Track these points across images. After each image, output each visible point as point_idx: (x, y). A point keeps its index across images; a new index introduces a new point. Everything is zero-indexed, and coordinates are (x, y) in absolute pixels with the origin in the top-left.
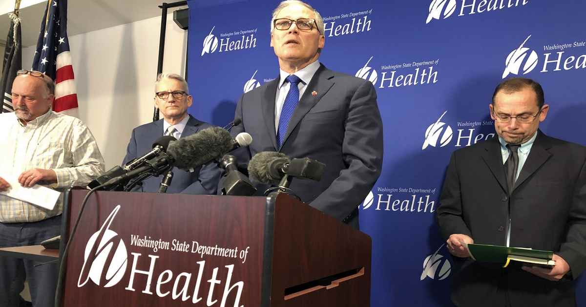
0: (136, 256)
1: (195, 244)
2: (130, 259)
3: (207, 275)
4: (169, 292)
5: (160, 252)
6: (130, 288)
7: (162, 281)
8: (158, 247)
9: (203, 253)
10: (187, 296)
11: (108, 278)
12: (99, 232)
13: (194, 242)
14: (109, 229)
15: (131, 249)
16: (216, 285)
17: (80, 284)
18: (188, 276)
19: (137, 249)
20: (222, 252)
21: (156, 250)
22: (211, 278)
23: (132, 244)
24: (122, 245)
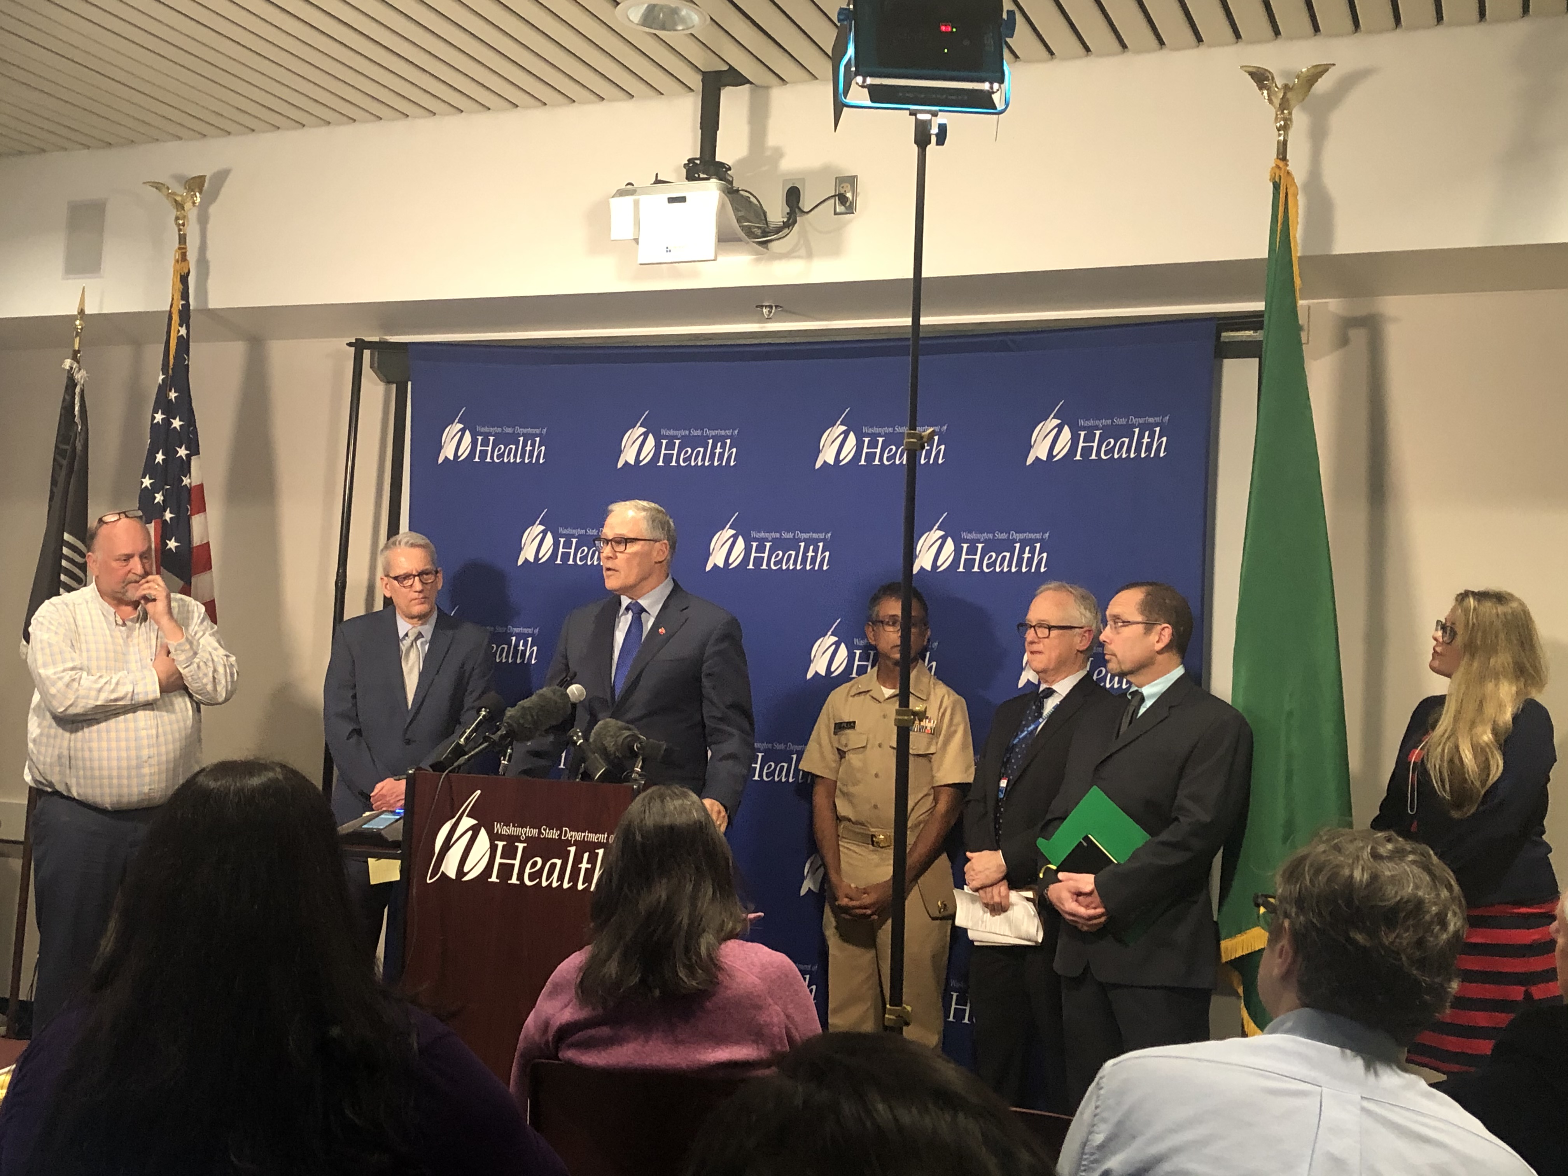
0: (501, 844)
1: (566, 831)
2: (493, 848)
3: (578, 860)
4: (538, 880)
5: (528, 840)
6: (494, 879)
7: (530, 869)
8: (525, 834)
9: (573, 839)
10: (557, 882)
11: (466, 869)
12: (454, 820)
13: (564, 829)
14: (468, 816)
15: (493, 837)
16: (587, 869)
17: (430, 879)
18: (559, 862)
19: (501, 838)
20: (593, 837)
21: (523, 838)
22: (581, 863)
23: (495, 831)
24: (483, 834)
